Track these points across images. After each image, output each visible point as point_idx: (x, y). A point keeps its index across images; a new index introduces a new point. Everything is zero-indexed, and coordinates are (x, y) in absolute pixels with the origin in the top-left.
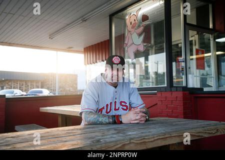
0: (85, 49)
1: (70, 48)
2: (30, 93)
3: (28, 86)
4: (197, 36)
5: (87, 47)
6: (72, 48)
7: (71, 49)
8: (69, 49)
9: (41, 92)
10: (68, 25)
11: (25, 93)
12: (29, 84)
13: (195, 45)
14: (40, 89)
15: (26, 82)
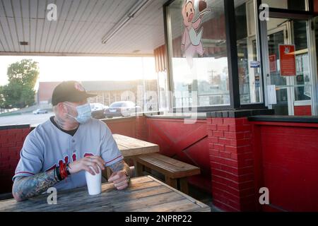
0: (155, 51)
2: (113, 106)
3: (114, 97)
4: (288, 24)
5: (157, 49)
6: (138, 51)
7: (138, 53)
8: (136, 53)
10: (117, 23)
11: (107, 107)
13: (287, 37)
14: (125, 102)
15: (112, 92)
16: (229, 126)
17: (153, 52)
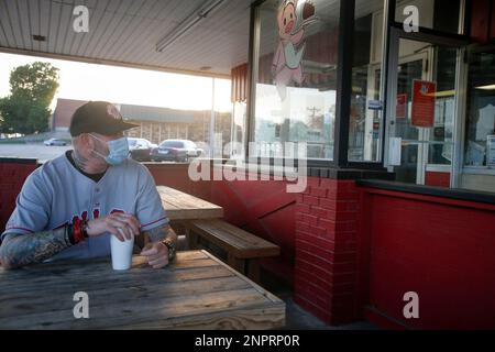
0: (233, 70)
1: (205, 68)
2: (164, 145)
3: (167, 132)
4: (431, 51)
5: (236, 68)
6: (209, 68)
7: (210, 71)
8: (204, 71)
9: (181, 146)
12: (169, 129)
13: (427, 70)
14: (182, 141)
15: (164, 125)
16: (327, 191)
17: (229, 72)
